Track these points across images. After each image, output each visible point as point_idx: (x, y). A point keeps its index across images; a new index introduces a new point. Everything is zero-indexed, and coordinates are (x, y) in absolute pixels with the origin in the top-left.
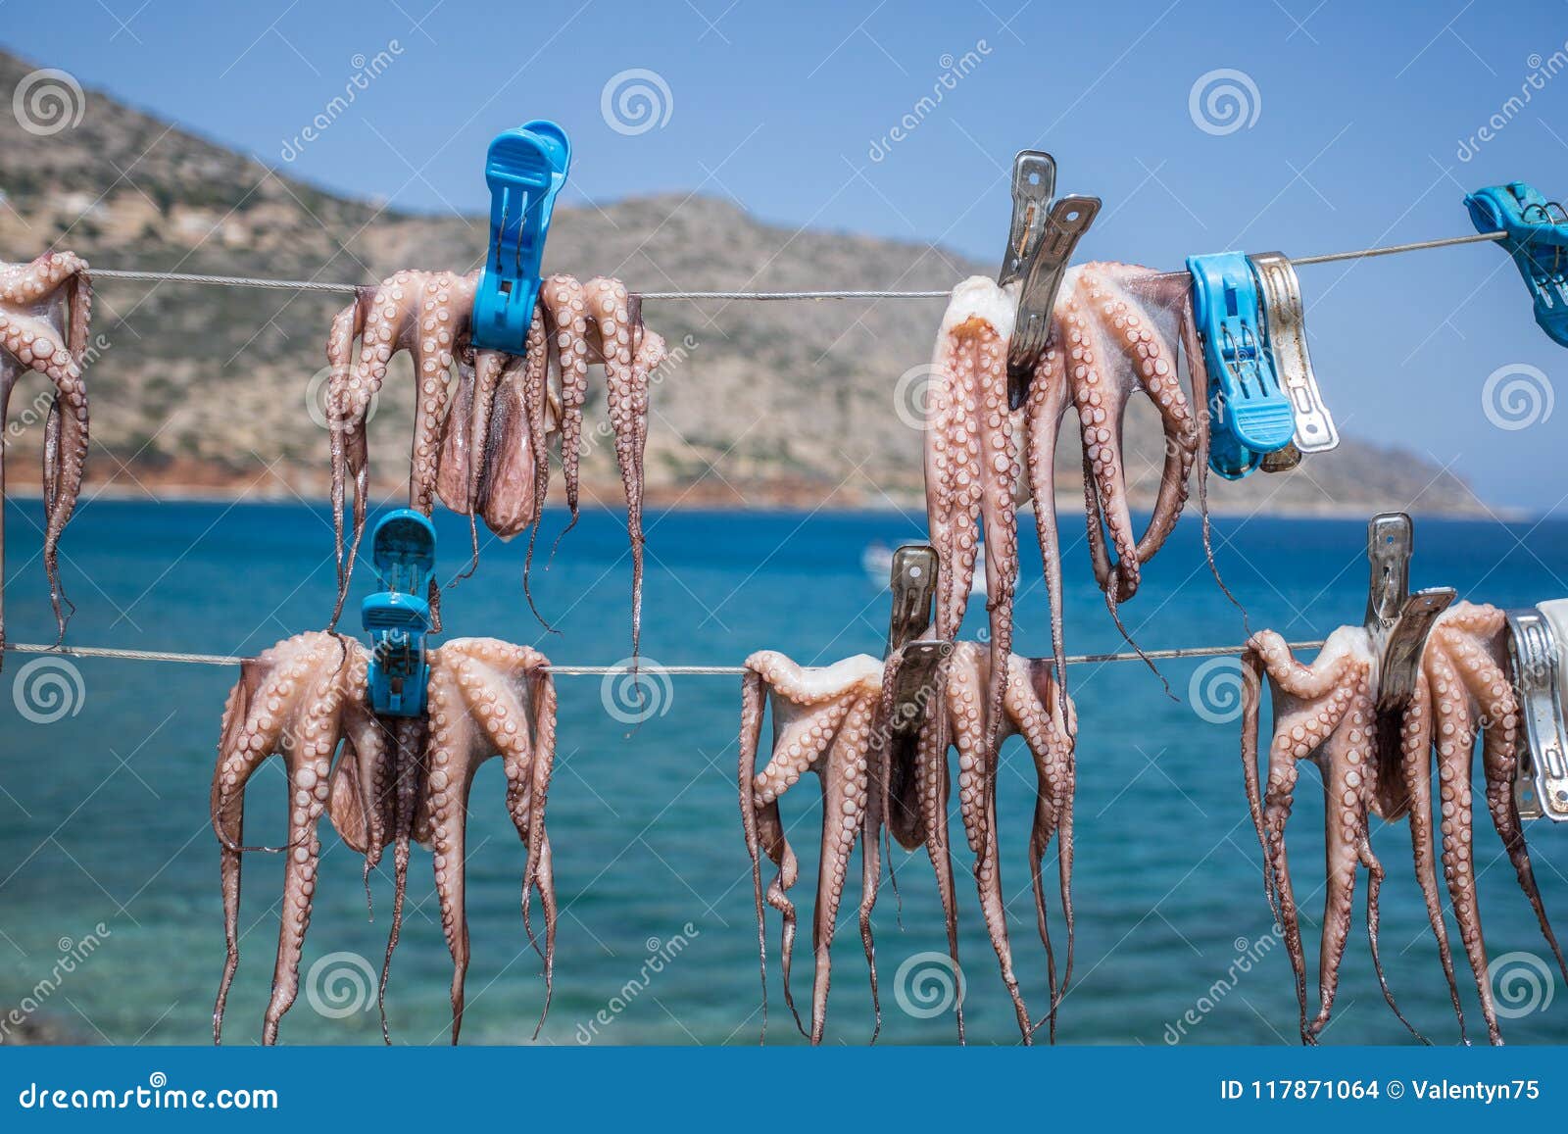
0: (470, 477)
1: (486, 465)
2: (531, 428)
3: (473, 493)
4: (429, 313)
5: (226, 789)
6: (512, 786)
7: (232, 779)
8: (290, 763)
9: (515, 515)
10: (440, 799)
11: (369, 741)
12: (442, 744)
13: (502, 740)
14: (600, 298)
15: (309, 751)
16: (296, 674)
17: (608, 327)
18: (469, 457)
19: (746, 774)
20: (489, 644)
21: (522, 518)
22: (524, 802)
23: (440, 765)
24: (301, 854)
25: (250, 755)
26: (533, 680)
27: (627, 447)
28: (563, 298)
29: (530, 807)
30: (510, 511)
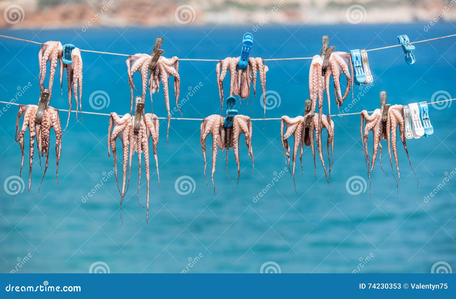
0: (238, 90)
1: (241, 88)
2: (248, 82)
3: (239, 92)
4: (232, 65)
5: (203, 139)
6: (246, 138)
7: (204, 138)
8: (212, 135)
9: (246, 96)
10: (235, 140)
11: (223, 132)
12: (235, 132)
13: (245, 131)
14: (258, 61)
15: (216, 133)
16: (213, 121)
17: (260, 66)
18: (238, 87)
19: (282, 135)
20: (242, 116)
21: (247, 96)
22: (248, 140)
23: (235, 135)
24: (215, 149)
25: (207, 134)
26: (248, 121)
27: (263, 85)
28: (253, 62)
29: (249, 141)
30: (245, 95)
